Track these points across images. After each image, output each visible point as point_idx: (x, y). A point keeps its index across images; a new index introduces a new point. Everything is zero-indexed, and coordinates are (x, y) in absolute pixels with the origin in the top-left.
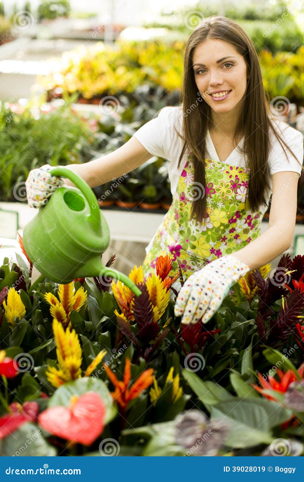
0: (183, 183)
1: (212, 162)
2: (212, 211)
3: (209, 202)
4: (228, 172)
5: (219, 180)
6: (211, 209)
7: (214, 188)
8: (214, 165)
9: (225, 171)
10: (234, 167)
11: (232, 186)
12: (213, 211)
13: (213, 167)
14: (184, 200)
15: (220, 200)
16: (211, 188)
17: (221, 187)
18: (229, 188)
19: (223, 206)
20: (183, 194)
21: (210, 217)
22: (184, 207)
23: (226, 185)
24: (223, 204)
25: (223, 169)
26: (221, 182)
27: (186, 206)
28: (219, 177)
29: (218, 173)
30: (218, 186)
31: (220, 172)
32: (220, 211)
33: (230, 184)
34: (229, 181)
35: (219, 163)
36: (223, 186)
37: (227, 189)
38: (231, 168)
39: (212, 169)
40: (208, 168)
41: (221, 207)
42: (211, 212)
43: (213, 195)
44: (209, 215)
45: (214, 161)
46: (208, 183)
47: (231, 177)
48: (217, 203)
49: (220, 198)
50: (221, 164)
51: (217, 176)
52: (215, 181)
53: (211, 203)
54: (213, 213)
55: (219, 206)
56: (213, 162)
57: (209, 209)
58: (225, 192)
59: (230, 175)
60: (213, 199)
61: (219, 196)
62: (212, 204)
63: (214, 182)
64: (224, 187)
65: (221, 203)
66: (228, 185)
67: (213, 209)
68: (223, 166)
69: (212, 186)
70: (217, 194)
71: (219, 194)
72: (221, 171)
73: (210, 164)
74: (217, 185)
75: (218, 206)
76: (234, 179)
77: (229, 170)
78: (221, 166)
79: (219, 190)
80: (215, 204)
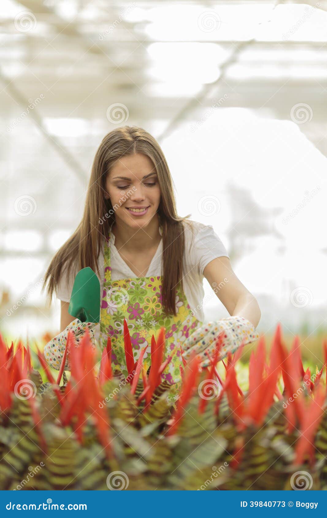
0: (107, 315)
1: (130, 280)
2: (146, 333)
3: (140, 325)
4: (150, 286)
5: (144, 297)
6: (144, 331)
7: (141, 307)
8: (133, 284)
9: (147, 286)
10: (155, 278)
11: (159, 299)
12: (148, 333)
13: (134, 286)
14: (114, 334)
15: (151, 318)
16: (139, 309)
17: (148, 303)
18: (157, 302)
19: (157, 324)
20: (110, 327)
21: (147, 340)
22: (116, 343)
23: (152, 300)
24: (156, 322)
25: (144, 283)
26: (146, 298)
27: (118, 340)
28: (143, 293)
29: (140, 290)
30: (145, 303)
31: (142, 289)
32: (155, 330)
33: (156, 297)
34: (155, 294)
35: (138, 279)
36: (149, 302)
37: (155, 303)
38: (152, 280)
39: (133, 288)
40: (128, 288)
41: (154, 325)
42: (146, 335)
43: (142, 316)
44: (146, 339)
45: (132, 279)
46: (133, 304)
47: (154, 289)
48: (150, 322)
49: (151, 316)
50: (140, 280)
51: (141, 293)
52: (140, 299)
53: (143, 324)
54: (148, 335)
55: (153, 324)
56: (132, 281)
57: (143, 332)
58: (154, 307)
59: (154, 287)
60: (144, 320)
61: (149, 314)
62: (145, 326)
63: (139, 302)
64: (151, 302)
65: (153, 321)
66: (155, 299)
67: (147, 331)
68: (143, 281)
69: (139, 306)
70: (147, 313)
71: (149, 312)
72: (142, 287)
73: (129, 283)
74: (143, 303)
75: (151, 325)
76: (158, 290)
77: (151, 283)
78: (141, 282)
79: (146, 308)
80: (148, 324)
